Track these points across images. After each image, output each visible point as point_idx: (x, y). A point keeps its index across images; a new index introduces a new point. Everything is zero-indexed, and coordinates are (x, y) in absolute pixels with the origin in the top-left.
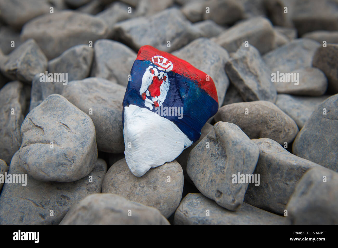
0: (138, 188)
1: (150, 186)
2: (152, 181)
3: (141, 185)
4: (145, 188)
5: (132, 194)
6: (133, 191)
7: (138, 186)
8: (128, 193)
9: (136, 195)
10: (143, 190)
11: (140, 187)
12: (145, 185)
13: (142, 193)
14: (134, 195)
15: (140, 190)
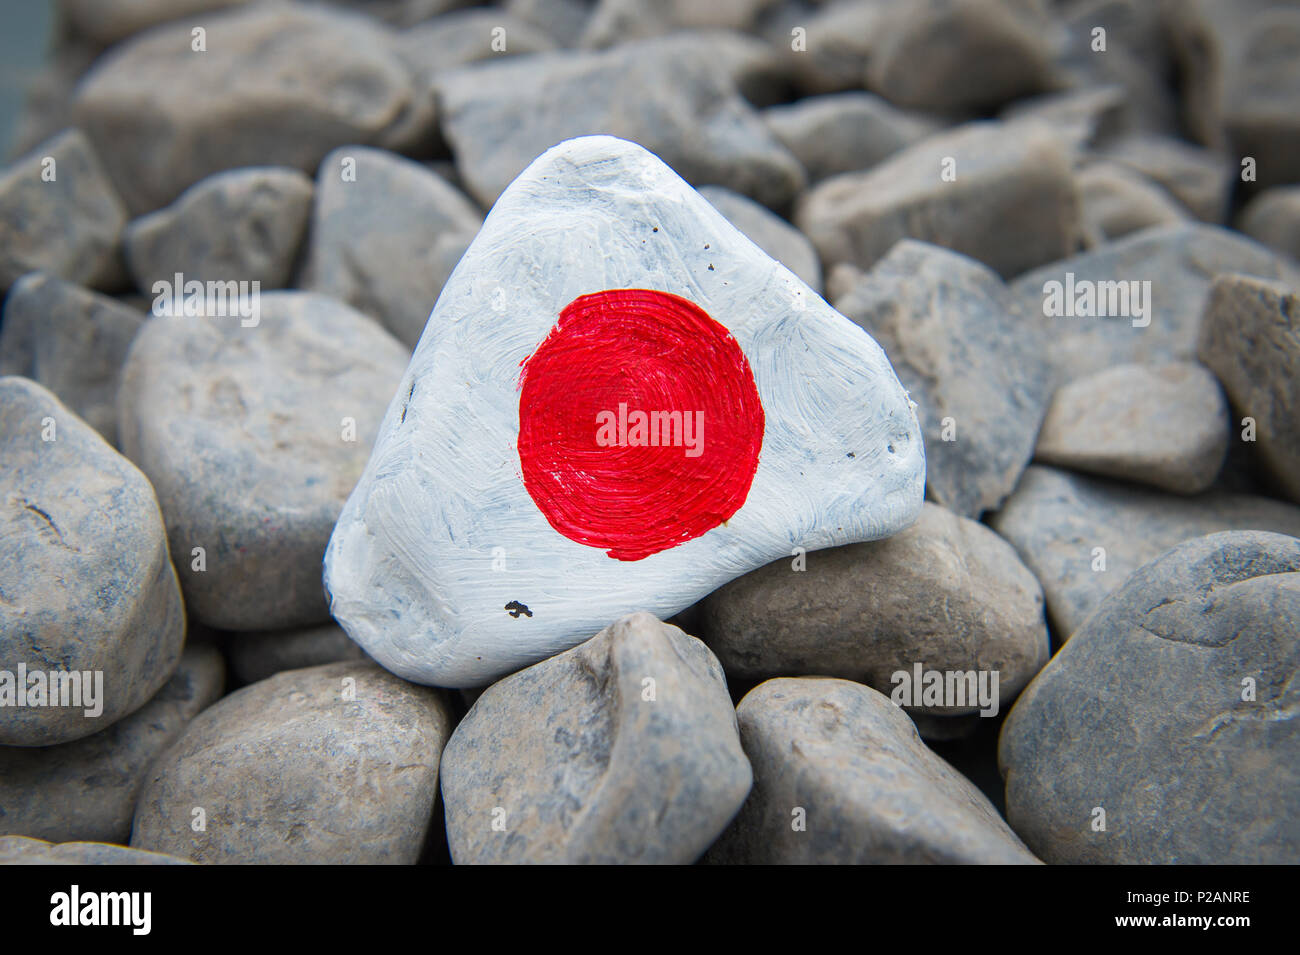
0: (238, 826)
1: (282, 823)
2: (293, 799)
3: (251, 816)
4: (261, 827)
5: (211, 849)
6: (218, 838)
7: (239, 816)
8: (196, 843)
9: (223, 854)
10: (253, 838)
11: (246, 820)
12: (262, 814)
13: (247, 849)
14: (217, 853)
15: (241, 837)
